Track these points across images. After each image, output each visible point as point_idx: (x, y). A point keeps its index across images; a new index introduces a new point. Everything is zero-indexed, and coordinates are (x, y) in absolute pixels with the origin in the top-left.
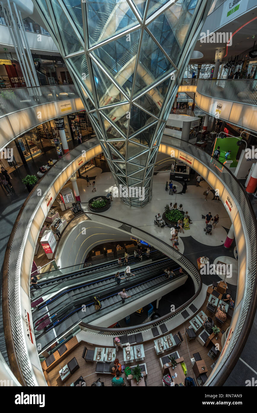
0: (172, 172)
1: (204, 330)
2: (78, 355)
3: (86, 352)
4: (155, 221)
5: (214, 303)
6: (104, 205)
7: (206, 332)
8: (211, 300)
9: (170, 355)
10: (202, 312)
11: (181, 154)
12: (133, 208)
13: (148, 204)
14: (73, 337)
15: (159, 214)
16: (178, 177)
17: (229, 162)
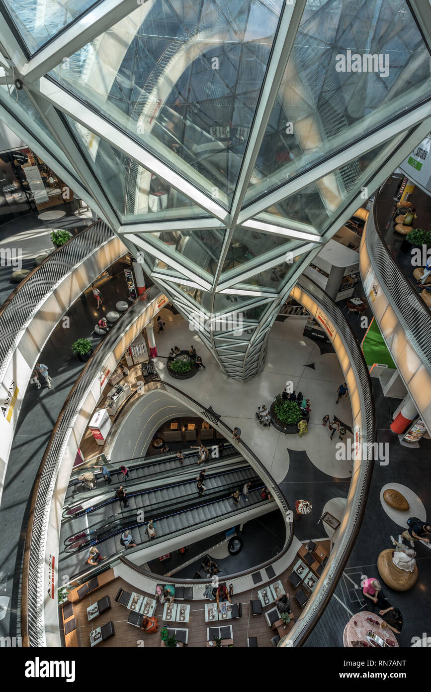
0: (308, 325)
1: (275, 608)
2: (112, 592)
3: (122, 593)
4: (257, 413)
5: (301, 573)
6: (188, 370)
7: (277, 610)
8: (299, 568)
9: (221, 628)
10: (279, 582)
11: (320, 313)
12: (231, 380)
13: (256, 379)
14: (110, 568)
15: (264, 407)
16: (316, 335)
17: (381, 366)
